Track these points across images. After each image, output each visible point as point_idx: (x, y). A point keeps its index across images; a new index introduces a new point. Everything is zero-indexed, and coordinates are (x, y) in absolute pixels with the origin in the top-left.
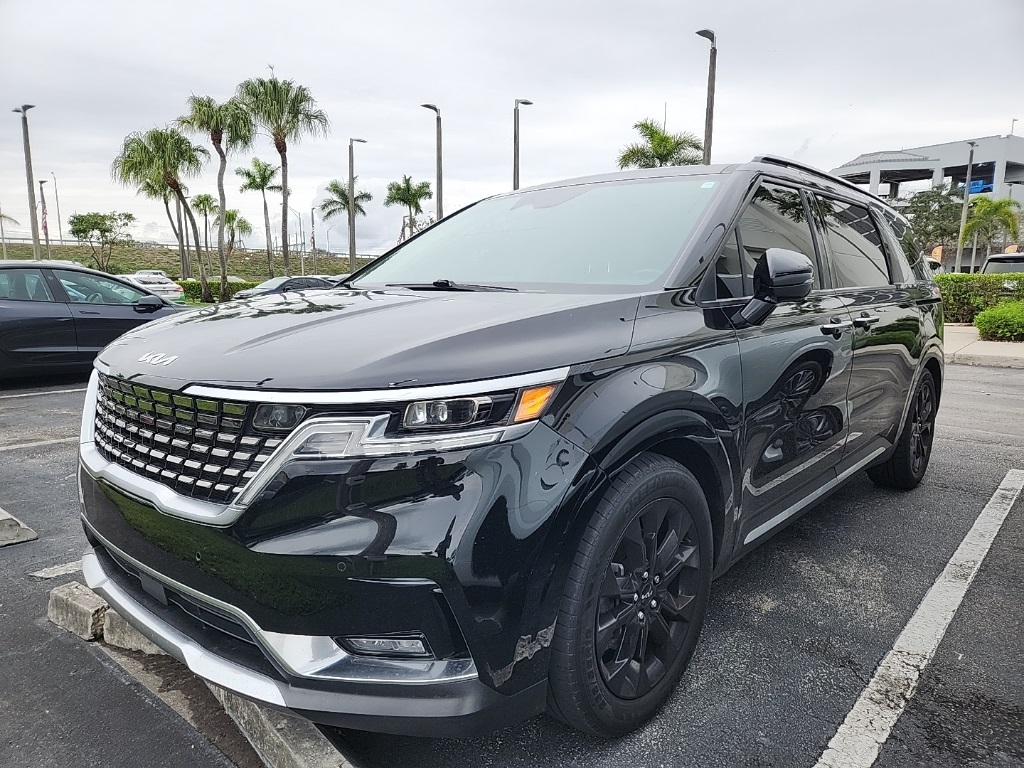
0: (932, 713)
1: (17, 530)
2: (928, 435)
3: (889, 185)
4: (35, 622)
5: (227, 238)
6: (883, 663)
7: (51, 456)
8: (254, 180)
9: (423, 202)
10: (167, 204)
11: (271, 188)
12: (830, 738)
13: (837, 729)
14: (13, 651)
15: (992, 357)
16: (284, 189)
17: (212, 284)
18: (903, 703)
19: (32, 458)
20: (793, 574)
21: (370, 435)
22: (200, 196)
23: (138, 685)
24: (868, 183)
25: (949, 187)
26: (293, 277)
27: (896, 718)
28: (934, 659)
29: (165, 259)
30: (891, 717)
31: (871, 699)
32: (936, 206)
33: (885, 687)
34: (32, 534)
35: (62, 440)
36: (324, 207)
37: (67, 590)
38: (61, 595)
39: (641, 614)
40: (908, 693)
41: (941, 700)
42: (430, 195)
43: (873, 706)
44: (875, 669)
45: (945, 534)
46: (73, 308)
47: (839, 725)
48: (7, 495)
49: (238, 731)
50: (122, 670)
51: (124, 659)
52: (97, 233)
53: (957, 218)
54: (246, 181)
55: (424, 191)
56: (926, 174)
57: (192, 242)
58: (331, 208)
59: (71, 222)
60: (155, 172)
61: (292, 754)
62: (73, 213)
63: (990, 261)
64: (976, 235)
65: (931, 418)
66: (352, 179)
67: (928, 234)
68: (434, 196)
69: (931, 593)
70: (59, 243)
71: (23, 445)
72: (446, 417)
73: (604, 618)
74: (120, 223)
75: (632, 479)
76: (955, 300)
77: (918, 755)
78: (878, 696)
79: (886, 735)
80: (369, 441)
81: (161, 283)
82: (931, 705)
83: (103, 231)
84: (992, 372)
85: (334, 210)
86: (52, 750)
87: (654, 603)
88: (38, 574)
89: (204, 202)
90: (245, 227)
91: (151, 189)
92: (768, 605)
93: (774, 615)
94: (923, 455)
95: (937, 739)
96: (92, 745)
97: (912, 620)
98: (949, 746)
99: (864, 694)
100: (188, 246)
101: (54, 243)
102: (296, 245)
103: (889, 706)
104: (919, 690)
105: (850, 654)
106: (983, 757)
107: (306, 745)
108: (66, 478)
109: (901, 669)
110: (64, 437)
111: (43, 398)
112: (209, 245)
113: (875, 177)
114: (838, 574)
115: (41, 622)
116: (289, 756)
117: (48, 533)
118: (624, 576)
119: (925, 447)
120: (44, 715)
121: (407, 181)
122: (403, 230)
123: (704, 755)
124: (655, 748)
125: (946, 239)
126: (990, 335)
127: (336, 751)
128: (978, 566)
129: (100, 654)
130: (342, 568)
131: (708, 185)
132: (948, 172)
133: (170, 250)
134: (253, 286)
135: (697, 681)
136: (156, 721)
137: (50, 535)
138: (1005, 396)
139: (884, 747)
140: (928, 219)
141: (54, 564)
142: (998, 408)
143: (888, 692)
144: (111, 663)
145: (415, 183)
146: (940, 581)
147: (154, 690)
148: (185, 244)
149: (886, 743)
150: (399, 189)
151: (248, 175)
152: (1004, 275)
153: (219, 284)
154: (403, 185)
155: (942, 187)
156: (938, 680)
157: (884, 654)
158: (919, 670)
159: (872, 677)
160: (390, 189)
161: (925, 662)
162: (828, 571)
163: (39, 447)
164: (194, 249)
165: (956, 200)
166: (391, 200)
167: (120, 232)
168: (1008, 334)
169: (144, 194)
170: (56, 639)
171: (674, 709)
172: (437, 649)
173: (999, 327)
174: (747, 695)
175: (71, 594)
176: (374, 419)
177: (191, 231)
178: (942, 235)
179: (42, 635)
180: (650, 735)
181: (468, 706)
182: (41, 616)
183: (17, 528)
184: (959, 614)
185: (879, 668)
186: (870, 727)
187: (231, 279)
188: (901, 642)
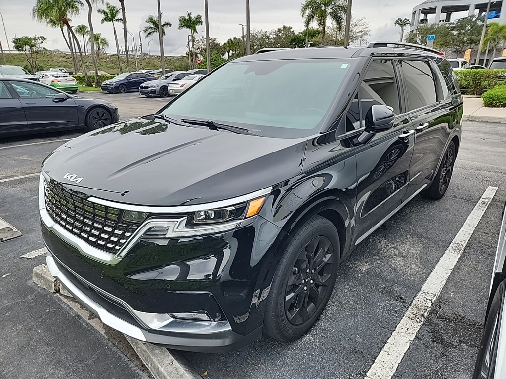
0: (436, 324)
1: (11, 233)
2: (449, 173)
3: (446, 14)
4: (27, 282)
5: (96, 48)
6: (416, 298)
7: (23, 186)
8: (107, 16)
9: (198, 27)
10: (62, 30)
11: (117, 20)
12: (388, 338)
13: (392, 333)
14: (19, 299)
15: (488, 117)
16: (123, 20)
17: (91, 76)
18: (423, 319)
19: (13, 187)
20: (378, 251)
21: (177, 228)
22: (79, 26)
23: (78, 316)
24: (435, 13)
25: (477, 16)
26: (133, 73)
27: (419, 328)
28: (439, 296)
29: (65, 60)
30: (417, 326)
31: (409, 317)
32: (469, 27)
33: (415, 311)
34: (20, 234)
35: (26, 176)
36: (146, 31)
37: (40, 269)
38: (38, 272)
39: (305, 288)
40: (426, 314)
41: (440, 318)
42: (201, 23)
43: (409, 321)
44: (412, 302)
45: (452, 226)
46: (22, 101)
47: (393, 331)
48: (4, 210)
49: (126, 339)
50: (70, 308)
51: (71, 302)
52: (28, 47)
53: (480, 34)
54: (103, 16)
55: (198, 21)
56: (466, 8)
57: (77, 51)
58: (150, 31)
59: (14, 42)
60: (55, 14)
61: (151, 356)
62: (14, 37)
63: (493, 61)
64: (489, 43)
65: (452, 164)
66: (160, 15)
67: (464, 43)
68: (204, 23)
69: (442, 259)
70: (9, 52)
71: (7, 180)
72: (213, 215)
73: (288, 293)
74: (39, 42)
75: (302, 232)
76: (473, 83)
77: (427, 347)
78: (412, 316)
79: (414, 336)
80: (178, 230)
81: (64, 77)
82: (435, 321)
83: (31, 47)
84: (487, 126)
85: (151, 32)
86: (44, 351)
87: (312, 281)
88: (24, 256)
89: (81, 29)
90: (104, 43)
91: (54, 23)
92: (365, 268)
93: (368, 273)
94: (446, 182)
95: (437, 338)
96: (61, 348)
97: (431, 275)
98: (442, 342)
99: (406, 315)
100: (76, 53)
101: (6, 52)
102: (133, 51)
103: (416, 321)
104: (431, 313)
105: (401, 293)
106: (456, 346)
107: (157, 352)
108: (31, 199)
109: (424, 301)
110: (27, 174)
111: (13, 149)
112: (87, 52)
113: (439, 10)
114: (399, 250)
115: (30, 283)
116: (150, 357)
117: (27, 232)
118: (298, 274)
119: (447, 179)
120: (38, 333)
121: (189, 15)
122: (189, 43)
123: (332, 348)
124: (311, 344)
125: (473, 46)
126: (489, 104)
127: (170, 355)
128: (466, 244)
129: (60, 299)
130: (168, 286)
131: (345, 66)
132: (477, 7)
133: (67, 55)
134: (112, 78)
135: (331, 309)
136: (89, 334)
137: (28, 233)
138: (493, 140)
139: (413, 343)
140: (464, 34)
141: (32, 250)
142: (487, 148)
143: (416, 313)
144: (65, 305)
145: (193, 16)
146: (447, 252)
147: (86, 319)
148: (74, 51)
149: (413, 340)
150: (185, 19)
151: (104, 13)
152: (500, 70)
153: (94, 76)
154: (187, 18)
155: (473, 16)
156: (440, 307)
157: (417, 293)
158: (432, 302)
159: (410, 306)
160: (180, 20)
161: (435, 298)
162: (395, 248)
163: (16, 180)
164: (79, 54)
165: (479, 23)
166: (181, 26)
167: (39, 46)
168: (498, 104)
169: (50, 25)
170: (38, 292)
171: (320, 324)
172: (212, 316)
173: (494, 100)
174: (353, 316)
175: (43, 271)
176: (179, 220)
177: (77, 48)
178: (471, 43)
179: (31, 290)
180: (309, 338)
181: (227, 342)
182: (29, 279)
183: (12, 231)
184: (454, 271)
185: (414, 301)
186: (407, 332)
187: (100, 73)
188: (424, 288)
